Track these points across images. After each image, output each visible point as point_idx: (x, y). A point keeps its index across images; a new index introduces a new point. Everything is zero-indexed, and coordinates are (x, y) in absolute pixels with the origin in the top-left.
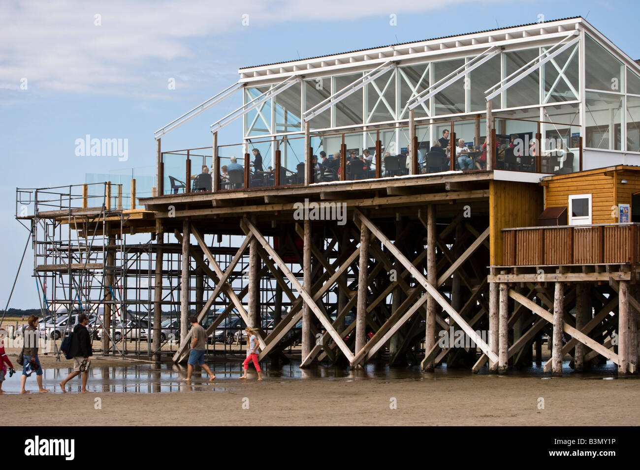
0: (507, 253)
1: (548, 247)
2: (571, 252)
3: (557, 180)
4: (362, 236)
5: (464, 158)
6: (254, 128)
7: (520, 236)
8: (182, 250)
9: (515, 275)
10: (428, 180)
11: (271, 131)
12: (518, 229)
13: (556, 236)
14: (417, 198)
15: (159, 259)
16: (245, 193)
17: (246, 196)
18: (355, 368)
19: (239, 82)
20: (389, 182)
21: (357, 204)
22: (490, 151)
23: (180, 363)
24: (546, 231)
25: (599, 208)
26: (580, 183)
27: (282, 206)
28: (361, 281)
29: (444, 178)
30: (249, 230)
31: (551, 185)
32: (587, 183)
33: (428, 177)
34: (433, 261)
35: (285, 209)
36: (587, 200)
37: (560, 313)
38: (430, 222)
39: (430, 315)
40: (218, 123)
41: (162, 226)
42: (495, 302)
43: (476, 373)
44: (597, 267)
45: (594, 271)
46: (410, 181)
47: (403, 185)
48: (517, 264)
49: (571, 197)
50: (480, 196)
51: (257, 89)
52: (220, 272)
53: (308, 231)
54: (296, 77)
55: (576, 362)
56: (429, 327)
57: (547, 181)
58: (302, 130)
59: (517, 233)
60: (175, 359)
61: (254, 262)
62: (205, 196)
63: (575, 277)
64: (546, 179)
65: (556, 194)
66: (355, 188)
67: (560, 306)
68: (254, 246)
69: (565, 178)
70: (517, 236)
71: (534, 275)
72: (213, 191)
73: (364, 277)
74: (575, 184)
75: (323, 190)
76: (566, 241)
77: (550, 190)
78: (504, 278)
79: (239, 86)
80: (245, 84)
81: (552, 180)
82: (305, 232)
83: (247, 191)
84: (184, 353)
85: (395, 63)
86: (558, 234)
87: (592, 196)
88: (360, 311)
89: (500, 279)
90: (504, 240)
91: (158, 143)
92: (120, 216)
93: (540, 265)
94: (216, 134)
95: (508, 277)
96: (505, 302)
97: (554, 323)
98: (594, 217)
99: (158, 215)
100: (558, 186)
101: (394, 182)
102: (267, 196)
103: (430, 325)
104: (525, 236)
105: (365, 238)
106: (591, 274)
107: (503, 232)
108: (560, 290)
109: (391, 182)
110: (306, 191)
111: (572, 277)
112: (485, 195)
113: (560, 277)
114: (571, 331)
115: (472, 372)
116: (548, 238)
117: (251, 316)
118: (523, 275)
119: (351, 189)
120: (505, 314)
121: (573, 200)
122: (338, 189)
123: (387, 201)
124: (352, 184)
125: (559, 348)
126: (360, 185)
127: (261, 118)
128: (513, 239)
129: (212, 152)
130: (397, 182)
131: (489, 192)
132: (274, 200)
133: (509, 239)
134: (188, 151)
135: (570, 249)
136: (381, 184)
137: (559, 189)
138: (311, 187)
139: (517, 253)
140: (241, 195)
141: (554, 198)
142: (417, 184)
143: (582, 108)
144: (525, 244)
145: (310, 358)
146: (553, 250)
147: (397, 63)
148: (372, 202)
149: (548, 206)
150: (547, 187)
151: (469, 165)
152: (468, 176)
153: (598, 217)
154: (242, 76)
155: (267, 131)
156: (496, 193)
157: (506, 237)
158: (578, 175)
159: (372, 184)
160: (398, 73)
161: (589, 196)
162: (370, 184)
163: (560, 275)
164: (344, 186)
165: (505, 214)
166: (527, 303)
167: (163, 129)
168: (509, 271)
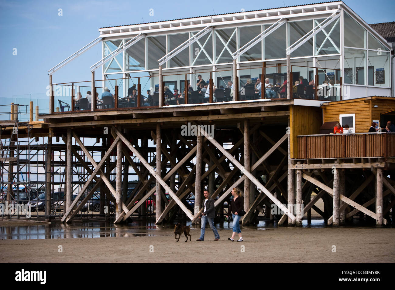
0: (301, 151)
1: (329, 147)
2: (344, 150)
3: (332, 105)
4: (198, 139)
5: (269, 90)
6: (110, 67)
7: (310, 140)
8: (67, 148)
9: (307, 165)
10: (248, 104)
11: (123, 70)
12: (308, 135)
13: (334, 140)
14: (239, 116)
15: (49, 154)
16: (118, 111)
17: (119, 113)
18: (195, 224)
19: (99, 37)
20: (221, 106)
21: (197, 119)
22: (289, 87)
23: (67, 223)
24: (327, 137)
25: (360, 123)
26: (347, 107)
27: (143, 120)
28: (198, 168)
29: (260, 103)
30: (117, 136)
31: (328, 108)
32: (352, 107)
33: (248, 103)
34: (248, 156)
35: (145, 122)
36: (352, 117)
37: (338, 188)
38: (246, 130)
39: (246, 190)
40: (95, 66)
41: (53, 132)
42: (291, 181)
43: (280, 226)
44: (362, 159)
45: (360, 162)
46: (236, 105)
47: (232, 107)
48: (308, 157)
49: (341, 116)
50: (283, 115)
51: (111, 42)
52: (94, 163)
53: (159, 136)
54: (142, 34)
55: (341, 219)
56: (246, 197)
57: (325, 105)
58: (145, 69)
59: (308, 138)
60: (63, 220)
61: (120, 156)
62: (88, 113)
63: (348, 166)
64: (325, 104)
65: (331, 114)
66: (197, 109)
67: (338, 183)
68: (120, 146)
69: (337, 104)
70: (308, 140)
71: (320, 164)
72: (92, 110)
73: (200, 166)
74: (344, 107)
75: (175, 110)
76: (341, 143)
77: (327, 111)
78: (299, 166)
79: (100, 40)
80: (104, 39)
81: (328, 105)
82: (157, 137)
83: (120, 111)
84: (69, 216)
85: (212, 27)
86: (336, 139)
87: (355, 115)
88: (197, 188)
89: (297, 167)
90: (299, 143)
91: (50, 78)
92: (27, 126)
93: (324, 158)
94: (93, 73)
95: (302, 165)
96: (300, 181)
97: (334, 194)
98: (357, 128)
99: (52, 125)
100: (332, 109)
101: (224, 106)
102: (135, 114)
103: (247, 196)
104: (313, 140)
105: (200, 140)
106: (359, 164)
107: (298, 137)
108: (337, 174)
109: (222, 106)
110: (163, 110)
111: (346, 165)
112: (286, 115)
113: (338, 166)
114: (345, 199)
115: (278, 225)
116: (329, 141)
117: (118, 191)
118: (312, 164)
119: (195, 110)
120: (300, 189)
121: (342, 117)
122: (185, 110)
123: (218, 118)
124: (195, 106)
125: (337, 210)
126: (201, 107)
127: (115, 61)
128: (305, 142)
129: (91, 84)
130: (227, 105)
131: (289, 113)
132: (139, 116)
133: (302, 142)
134: (73, 83)
135: (344, 149)
136: (215, 107)
137: (333, 110)
138: (164, 108)
139: (308, 151)
140: (115, 113)
141: (330, 116)
142: (241, 107)
143: (342, 58)
144: (313, 145)
145: (162, 218)
146: (332, 148)
147: (214, 27)
148: (208, 118)
149: (326, 121)
150: (325, 109)
151: (273, 95)
152: (276, 102)
153: (359, 128)
154: (101, 33)
155: (120, 69)
156: (294, 113)
157: (301, 141)
158: (346, 102)
159: (209, 106)
160: (214, 33)
161: (353, 115)
162: (208, 107)
163: (338, 164)
164: (189, 108)
165: (299, 126)
166: (314, 181)
167: (53, 69)
168: (302, 162)
